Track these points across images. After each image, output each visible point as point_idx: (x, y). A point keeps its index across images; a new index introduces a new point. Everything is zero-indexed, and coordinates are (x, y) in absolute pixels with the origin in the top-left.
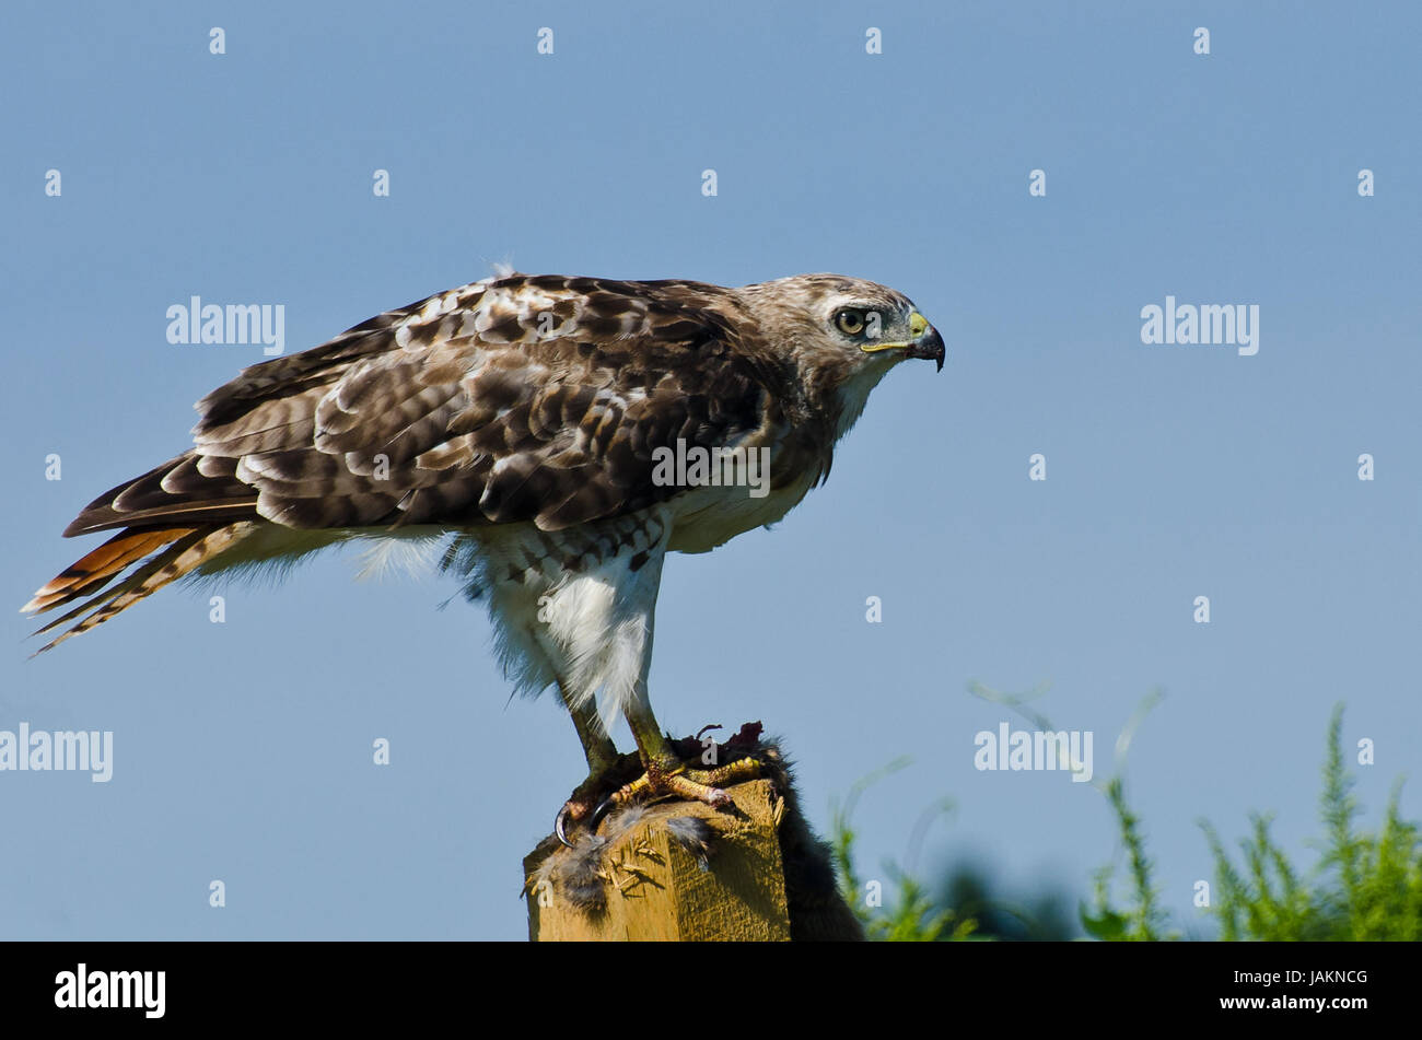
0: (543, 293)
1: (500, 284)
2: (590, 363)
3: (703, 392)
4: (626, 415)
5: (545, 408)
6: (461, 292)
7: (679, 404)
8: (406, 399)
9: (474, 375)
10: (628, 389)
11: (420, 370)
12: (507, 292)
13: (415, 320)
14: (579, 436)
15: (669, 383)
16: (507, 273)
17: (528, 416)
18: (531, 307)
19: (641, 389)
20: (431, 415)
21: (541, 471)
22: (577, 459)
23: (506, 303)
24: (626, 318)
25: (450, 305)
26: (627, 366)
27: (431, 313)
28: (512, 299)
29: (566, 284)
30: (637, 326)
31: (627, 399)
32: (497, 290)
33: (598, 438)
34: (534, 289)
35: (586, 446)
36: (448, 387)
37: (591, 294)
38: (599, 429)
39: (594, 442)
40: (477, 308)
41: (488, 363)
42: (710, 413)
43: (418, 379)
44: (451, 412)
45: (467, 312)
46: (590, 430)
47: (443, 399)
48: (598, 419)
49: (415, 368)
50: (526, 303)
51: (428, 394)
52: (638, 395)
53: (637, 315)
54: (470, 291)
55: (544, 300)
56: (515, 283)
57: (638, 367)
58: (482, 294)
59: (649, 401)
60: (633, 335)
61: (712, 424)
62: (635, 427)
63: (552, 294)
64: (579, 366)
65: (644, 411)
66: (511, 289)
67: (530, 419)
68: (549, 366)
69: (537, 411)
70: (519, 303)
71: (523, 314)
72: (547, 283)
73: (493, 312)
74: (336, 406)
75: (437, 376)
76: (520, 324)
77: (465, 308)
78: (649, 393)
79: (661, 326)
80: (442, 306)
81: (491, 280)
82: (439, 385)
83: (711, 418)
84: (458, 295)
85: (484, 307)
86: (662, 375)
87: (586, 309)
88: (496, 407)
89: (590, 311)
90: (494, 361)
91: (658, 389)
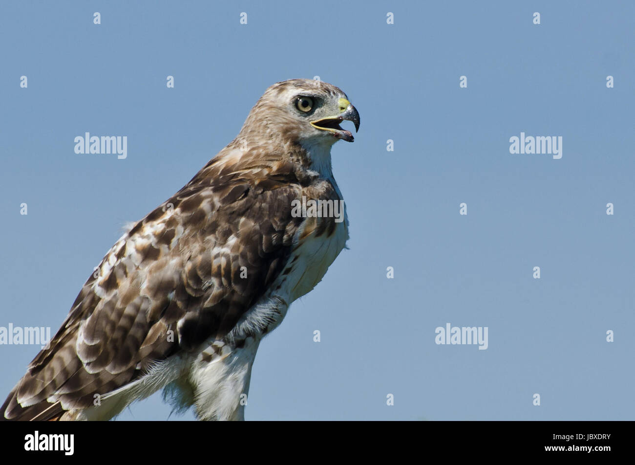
0: (155, 223)
1: (132, 233)
2: (199, 239)
3: (266, 219)
4: (232, 255)
5: (190, 279)
6: (114, 251)
7: (255, 231)
8: (120, 319)
9: (144, 286)
10: (225, 241)
11: (117, 301)
12: (136, 236)
13: (100, 279)
14: (214, 281)
15: (244, 224)
16: (131, 226)
17: (185, 289)
18: (154, 234)
19: (232, 236)
20: (137, 319)
21: (206, 313)
22: (221, 295)
23: (140, 241)
24: (205, 205)
25: (113, 260)
26: (219, 228)
27: (106, 272)
28: (143, 237)
29: (164, 210)
30: (213, 206)
31: (228, 246)
32: (132, 238)
33: (224, 276)
34: (149, 224)
35: (221, 284)
36: (136, 300)
37: (179, 205)
38: (223, 271)
39: (223, 279)
40: (127, 254)
41: (148, 274)
42: (274, 226)
43: (119, 305)
44: (145, 312)
45: (123, 259)
46: (218, 275)
47: (137, 309)
48: (219, 267)
49: (114, 300)
50: (151, 234)
51: (129, 310)
52: (233, 240)
53: (209, 200)
54: (118, 248)
55: (158, 226)
56: (138, 229)
57: (224, 225)
58: (125, 245)
59: (239, 240)
60: (214, 212)
61: (278, 232)
62: (240, 259)
63: (160, 221)
64: (195, 245)
65: (239, 247)
66: (138, 233)
67: (187, 289)
68: (179, 255)
69: (188, 283)
70: (148, 237)
71: (153, 240)
72: (154, 216)
73: (137, 251)
74: (85, 344)
75: (127, 299)
76: (156, 247)
77: (120, 258)
78: (237, 236)
79: (224, 197)
80: (109, 264)
81: (126, 235)
82: (131, 302)
83: (276, 230)
84: (114, 254)
85: (131, 250)
86: (238, 222)
87: (182, 215)
88: (166, 294)
89: (185, 215)
90: (150, 272)
91: (241, 230)
